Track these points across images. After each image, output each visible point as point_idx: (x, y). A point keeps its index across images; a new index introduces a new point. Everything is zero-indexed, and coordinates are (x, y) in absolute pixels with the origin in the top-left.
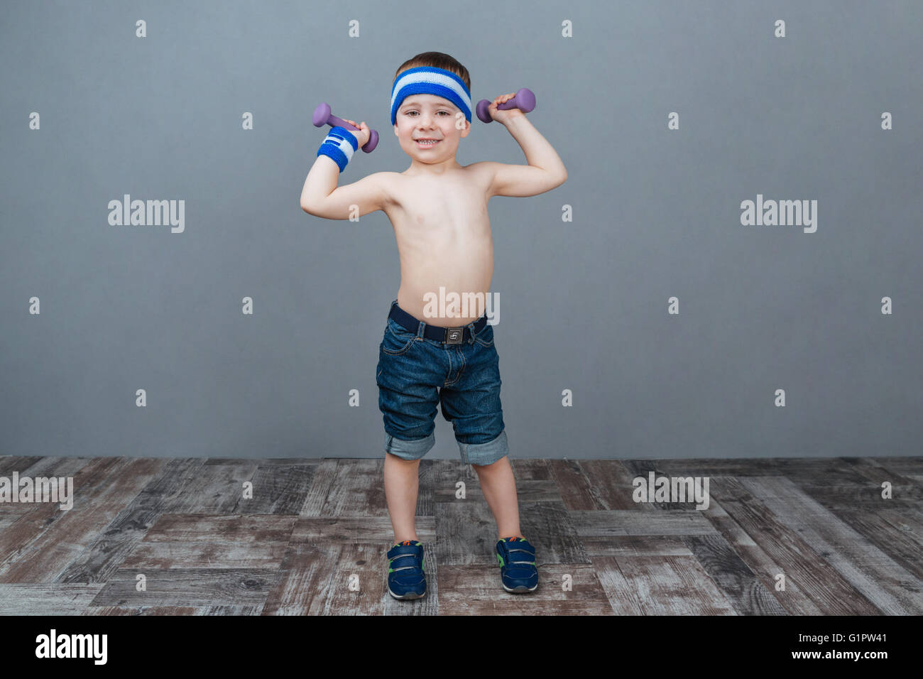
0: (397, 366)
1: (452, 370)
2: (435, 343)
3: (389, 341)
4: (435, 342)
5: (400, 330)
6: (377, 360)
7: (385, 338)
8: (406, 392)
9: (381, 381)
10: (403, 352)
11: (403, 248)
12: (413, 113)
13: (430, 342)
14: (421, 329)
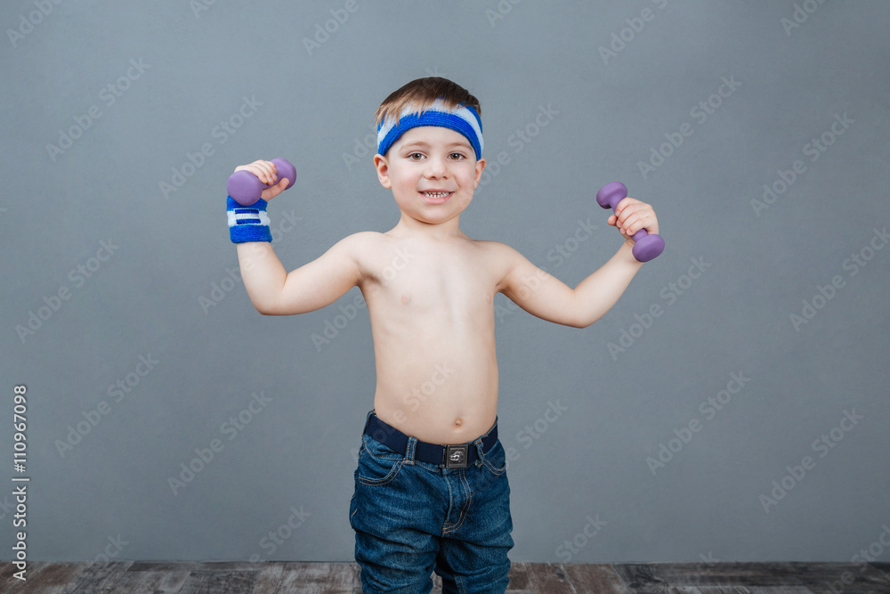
0: (378, 501)
1: (454, 508)
2: (430, 467)
3: (367, 467)
4: (430, 465)
5: (381, 450)
6: (352, 491)
7: (361, 462)
8: (390, 538)
9: (356, 524)
10: (386, 481)
11: (378, 335)
12: (416, 156)
13: (423, 465)
14: (411, 448)
